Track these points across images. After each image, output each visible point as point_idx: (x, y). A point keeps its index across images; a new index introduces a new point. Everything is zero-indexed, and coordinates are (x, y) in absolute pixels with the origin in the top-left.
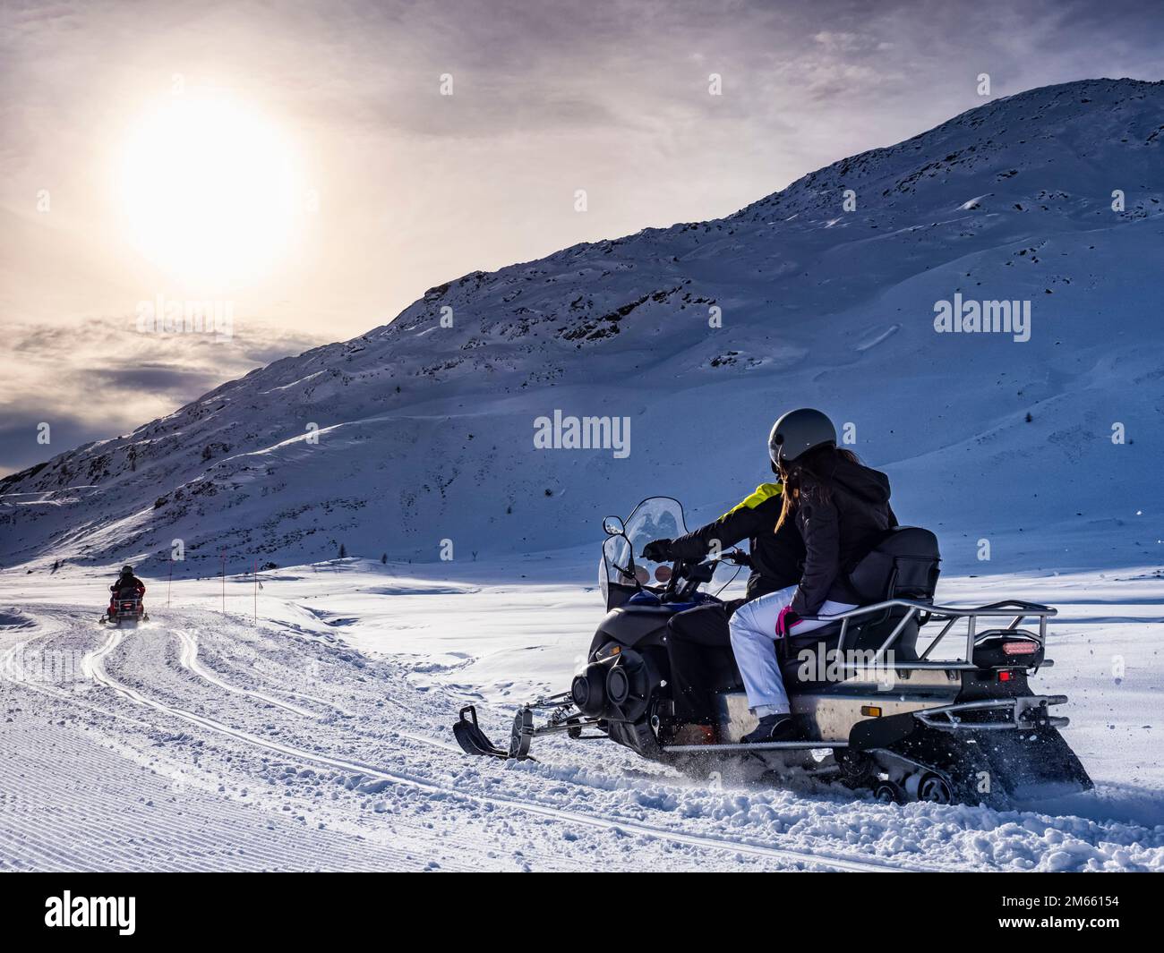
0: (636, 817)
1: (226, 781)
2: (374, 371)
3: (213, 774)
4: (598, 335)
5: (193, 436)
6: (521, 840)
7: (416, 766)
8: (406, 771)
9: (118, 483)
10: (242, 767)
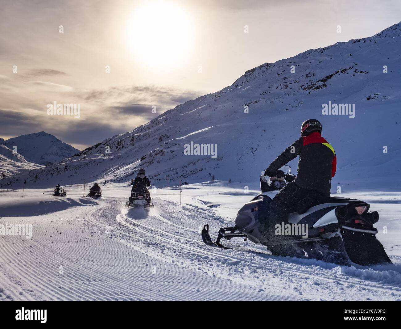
0: (344, 278)
1: (174, 259)
2: (225, 105)
3: (169, 257)
4: (317, 88)
5: (155, 131)
6: (296, 284)
7: (249, 257)
8: (245, 258)
9: (128, 151)
10: (180, 254)
